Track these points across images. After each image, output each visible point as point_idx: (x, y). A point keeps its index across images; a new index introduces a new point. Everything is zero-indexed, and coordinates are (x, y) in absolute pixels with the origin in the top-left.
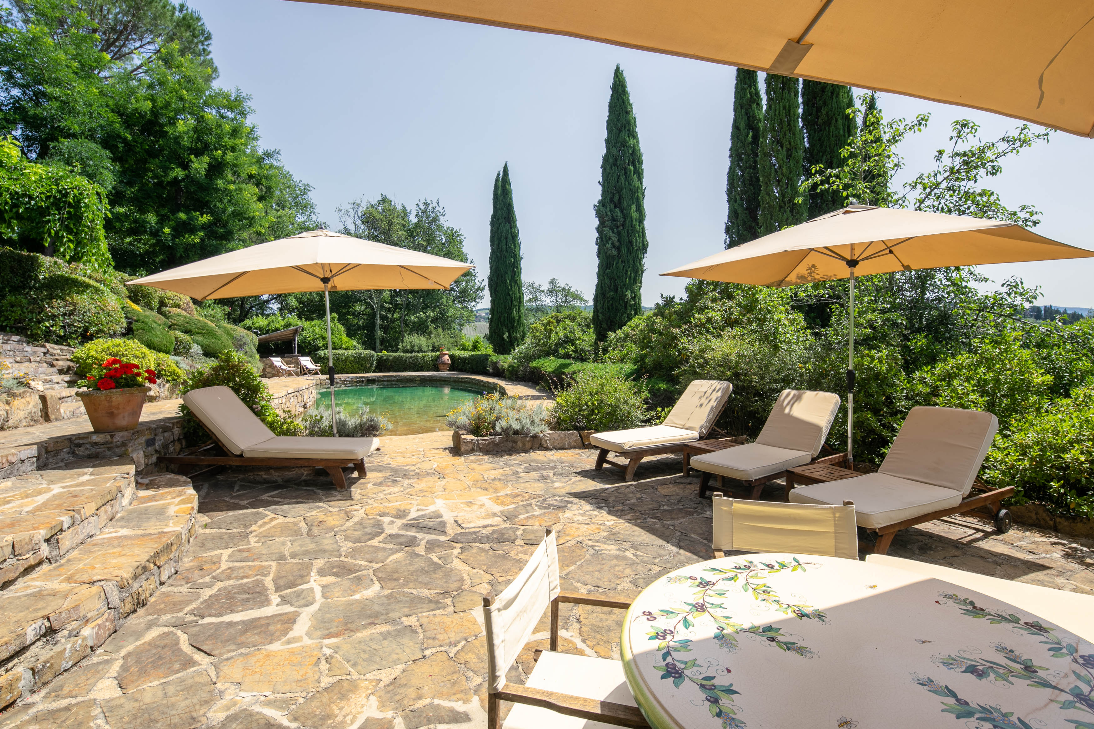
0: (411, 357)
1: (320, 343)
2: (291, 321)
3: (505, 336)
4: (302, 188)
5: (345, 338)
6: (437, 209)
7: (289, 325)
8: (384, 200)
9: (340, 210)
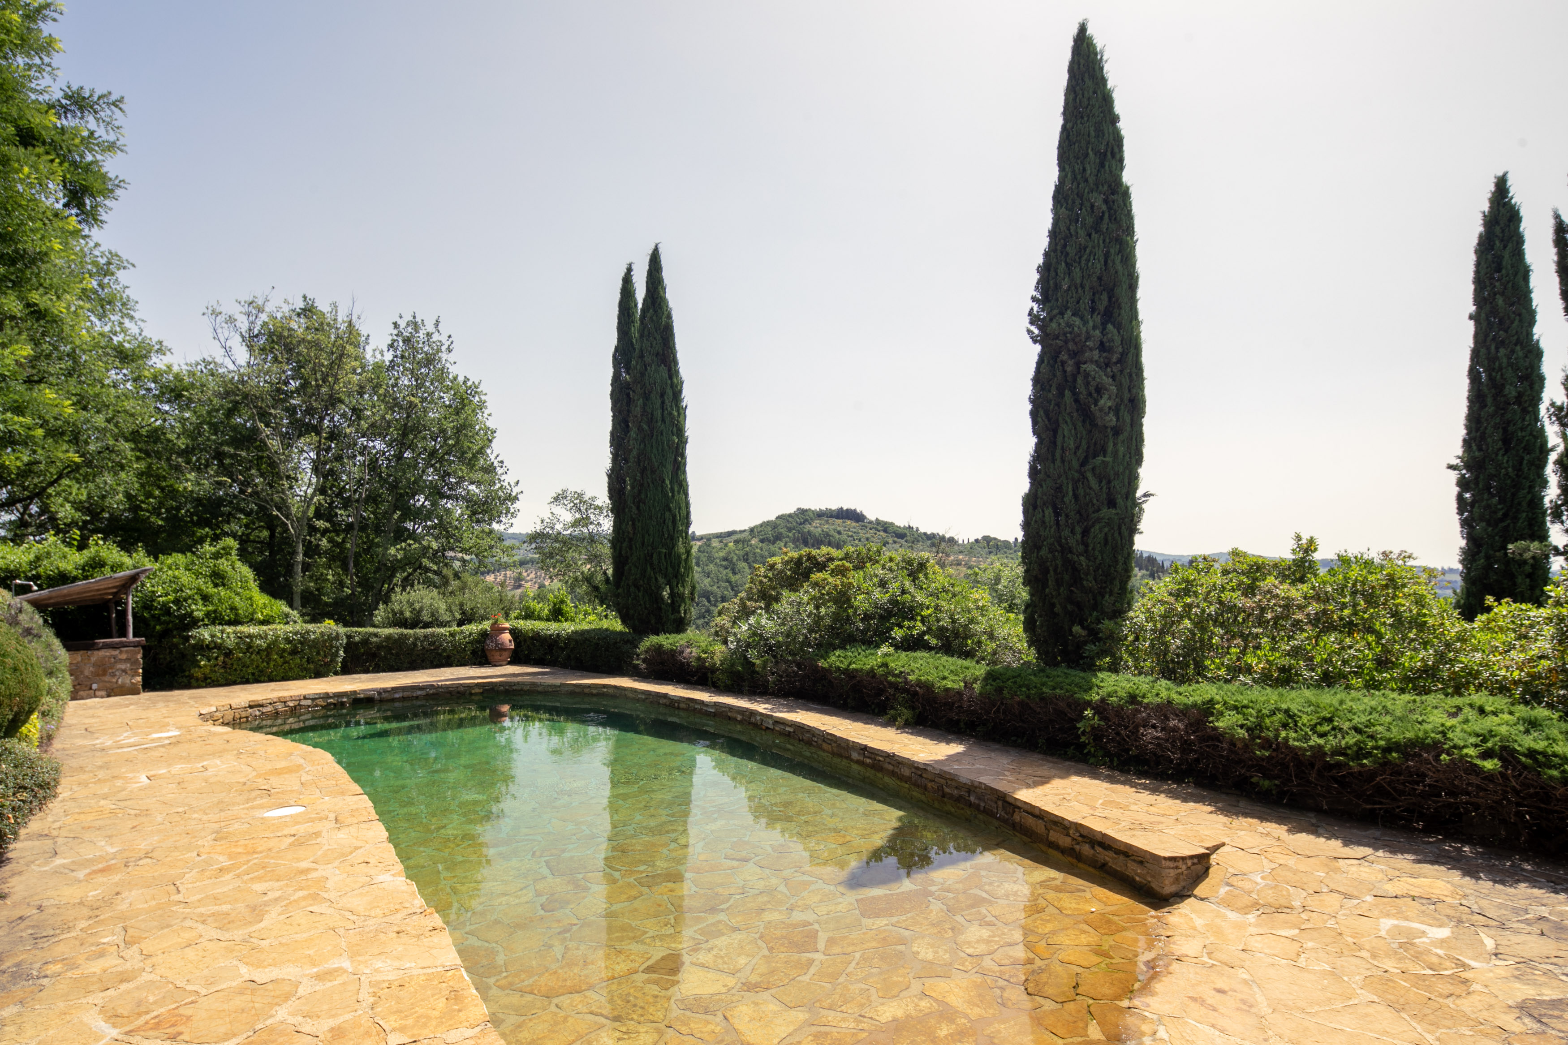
0: (426, 637)
1: (199, 610)
2: (104, 554)
3: (666, 594)
4: (103, 261)
5: (261, 599)
6: (435, 337)
7: (97, 564)
8: (308, 311)
9: (216, 314)
